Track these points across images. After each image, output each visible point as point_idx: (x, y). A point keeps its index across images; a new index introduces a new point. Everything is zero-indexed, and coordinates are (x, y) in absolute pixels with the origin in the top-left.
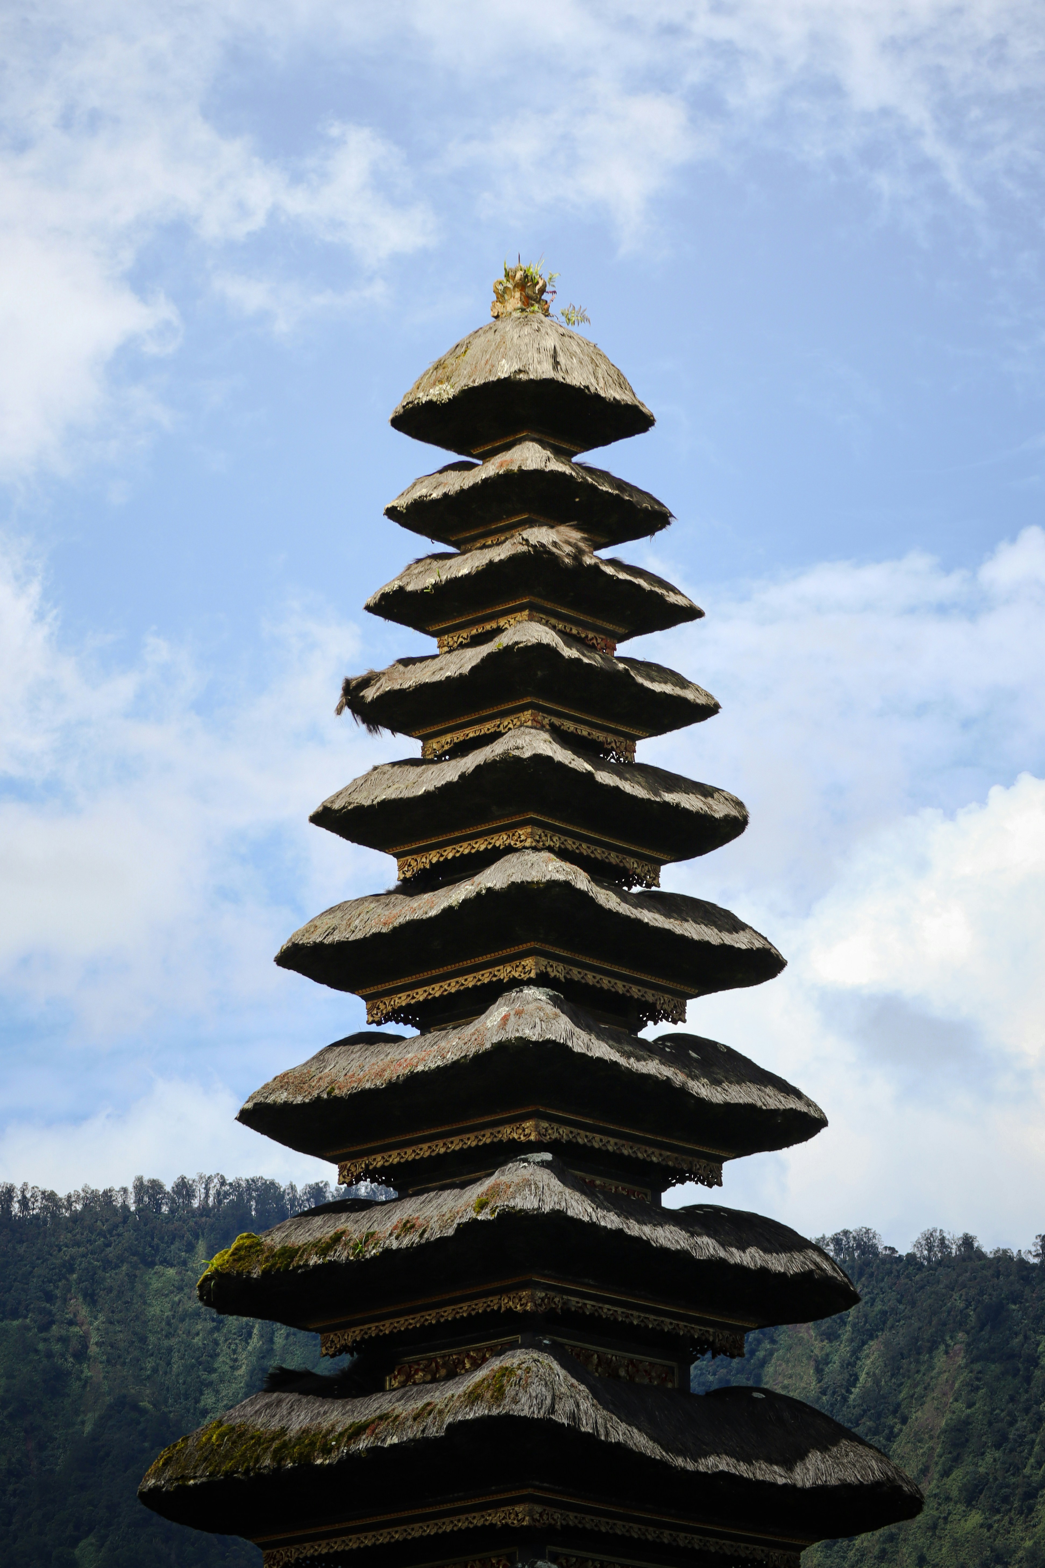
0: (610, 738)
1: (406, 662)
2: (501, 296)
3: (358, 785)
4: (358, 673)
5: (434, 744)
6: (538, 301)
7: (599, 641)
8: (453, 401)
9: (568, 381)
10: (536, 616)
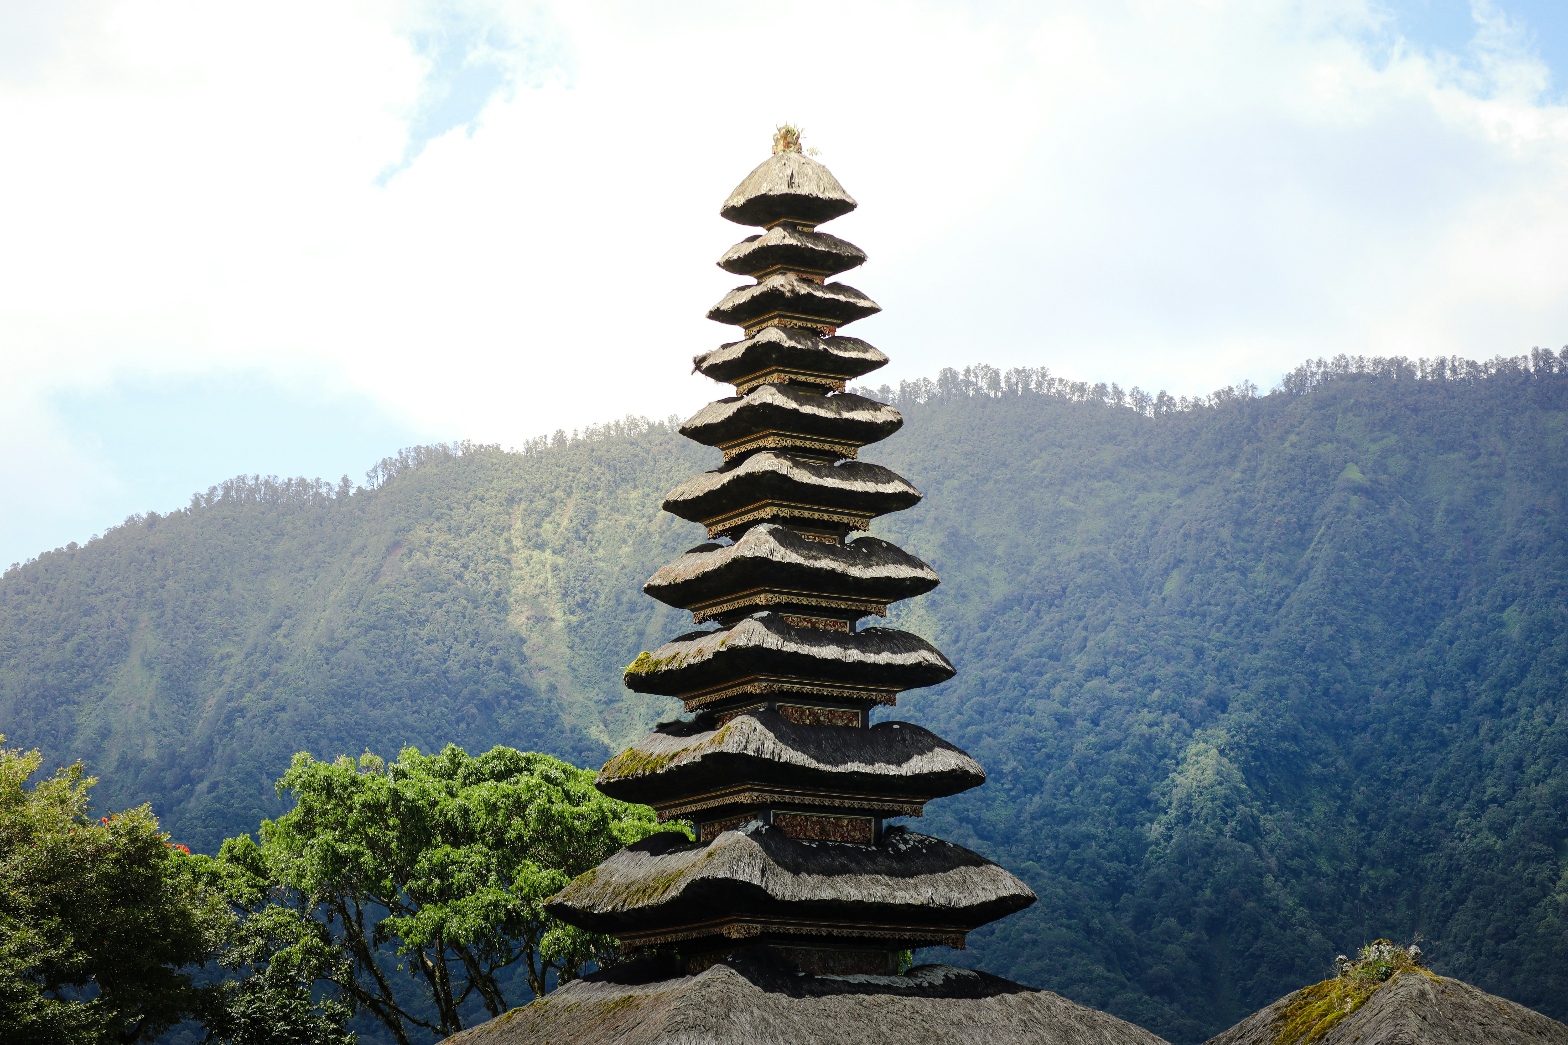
0: (829, 381)
1: (725, 346)
2: (777, 141)
3: (701, 414)
4: (701, 353)
5: (741, 389)
6: (795, 144)
7: (825, 328)
8: (743, 206)
9: (798, 193)
10: (784, 320)
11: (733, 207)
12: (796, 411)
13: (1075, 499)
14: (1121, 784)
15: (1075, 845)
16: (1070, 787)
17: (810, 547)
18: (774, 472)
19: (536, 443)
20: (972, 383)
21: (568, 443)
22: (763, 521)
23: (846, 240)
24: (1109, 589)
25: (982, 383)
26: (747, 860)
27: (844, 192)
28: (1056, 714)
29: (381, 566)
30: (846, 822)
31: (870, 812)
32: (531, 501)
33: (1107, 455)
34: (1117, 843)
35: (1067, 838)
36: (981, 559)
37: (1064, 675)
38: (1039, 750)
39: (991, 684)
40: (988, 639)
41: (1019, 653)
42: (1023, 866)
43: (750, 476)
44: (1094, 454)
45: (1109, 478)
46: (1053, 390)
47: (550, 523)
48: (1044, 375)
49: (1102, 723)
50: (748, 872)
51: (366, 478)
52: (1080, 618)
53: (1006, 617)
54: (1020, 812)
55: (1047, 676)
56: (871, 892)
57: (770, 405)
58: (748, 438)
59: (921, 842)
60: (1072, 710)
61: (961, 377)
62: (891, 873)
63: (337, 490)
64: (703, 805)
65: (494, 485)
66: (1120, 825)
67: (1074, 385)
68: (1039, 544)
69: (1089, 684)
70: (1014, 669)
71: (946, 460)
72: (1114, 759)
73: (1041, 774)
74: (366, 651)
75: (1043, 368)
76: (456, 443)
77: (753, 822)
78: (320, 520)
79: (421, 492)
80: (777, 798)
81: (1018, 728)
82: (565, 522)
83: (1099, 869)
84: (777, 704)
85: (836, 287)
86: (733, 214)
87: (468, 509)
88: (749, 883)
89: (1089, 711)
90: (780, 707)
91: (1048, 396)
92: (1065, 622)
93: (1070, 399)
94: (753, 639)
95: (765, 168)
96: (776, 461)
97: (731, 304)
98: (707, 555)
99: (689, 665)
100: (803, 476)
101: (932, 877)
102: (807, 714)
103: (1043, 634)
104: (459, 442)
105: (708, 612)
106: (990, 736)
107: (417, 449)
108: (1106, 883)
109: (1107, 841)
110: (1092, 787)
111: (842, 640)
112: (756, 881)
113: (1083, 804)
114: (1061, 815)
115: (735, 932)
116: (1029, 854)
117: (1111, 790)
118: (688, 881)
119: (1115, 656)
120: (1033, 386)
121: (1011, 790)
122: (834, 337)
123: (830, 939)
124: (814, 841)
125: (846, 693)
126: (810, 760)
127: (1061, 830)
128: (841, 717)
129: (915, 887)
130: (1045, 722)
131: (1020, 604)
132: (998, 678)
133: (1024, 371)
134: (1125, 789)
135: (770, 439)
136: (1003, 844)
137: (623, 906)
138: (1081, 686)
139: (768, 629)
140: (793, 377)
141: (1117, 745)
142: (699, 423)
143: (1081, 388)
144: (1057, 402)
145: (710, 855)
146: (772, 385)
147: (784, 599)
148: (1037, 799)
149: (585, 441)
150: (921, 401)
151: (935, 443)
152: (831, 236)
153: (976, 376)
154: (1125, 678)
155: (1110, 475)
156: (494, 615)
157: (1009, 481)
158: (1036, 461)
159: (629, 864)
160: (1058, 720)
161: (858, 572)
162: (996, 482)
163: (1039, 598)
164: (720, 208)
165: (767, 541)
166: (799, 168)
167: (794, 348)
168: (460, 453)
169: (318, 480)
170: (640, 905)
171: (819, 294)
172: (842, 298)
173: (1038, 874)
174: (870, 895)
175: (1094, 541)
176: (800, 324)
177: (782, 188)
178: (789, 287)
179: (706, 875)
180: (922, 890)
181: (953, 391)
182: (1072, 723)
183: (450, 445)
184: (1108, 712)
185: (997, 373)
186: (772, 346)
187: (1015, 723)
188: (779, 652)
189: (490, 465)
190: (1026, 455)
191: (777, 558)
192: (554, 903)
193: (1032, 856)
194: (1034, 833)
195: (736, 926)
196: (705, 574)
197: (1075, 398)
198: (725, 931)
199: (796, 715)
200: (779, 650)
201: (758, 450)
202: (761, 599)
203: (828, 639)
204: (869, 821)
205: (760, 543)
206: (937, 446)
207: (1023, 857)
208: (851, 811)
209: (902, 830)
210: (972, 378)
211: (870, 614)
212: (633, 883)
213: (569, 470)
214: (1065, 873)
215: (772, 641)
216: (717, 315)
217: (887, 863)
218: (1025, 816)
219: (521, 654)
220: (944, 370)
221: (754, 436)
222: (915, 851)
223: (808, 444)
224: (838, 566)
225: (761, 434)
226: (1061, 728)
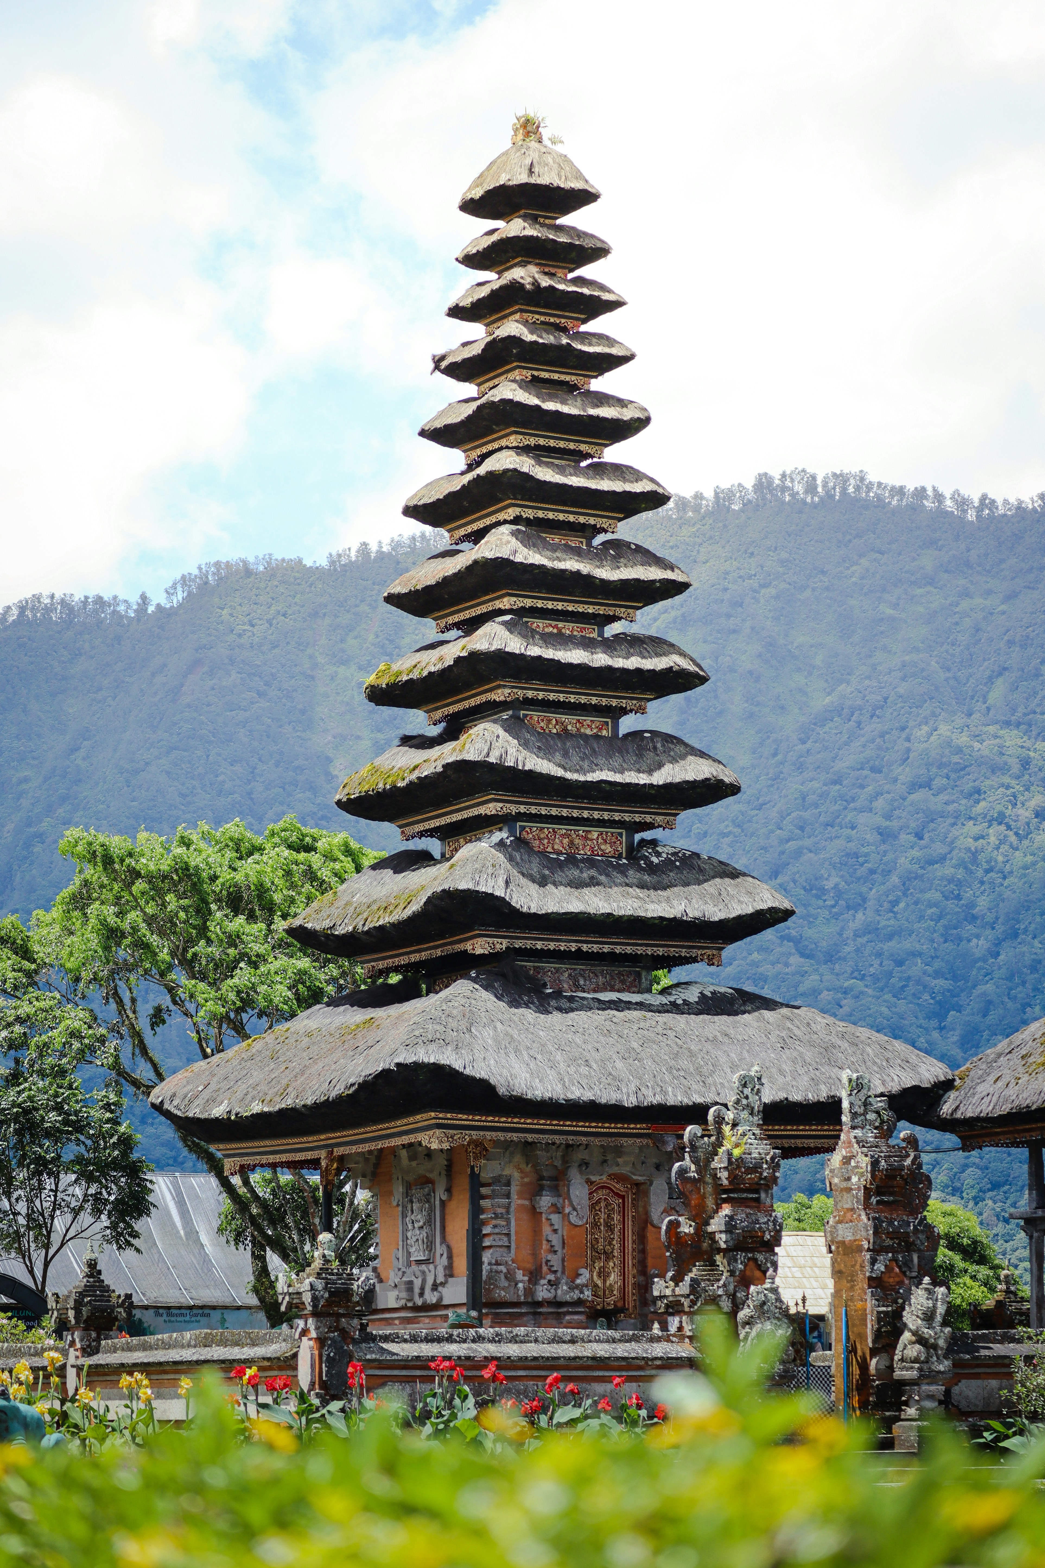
0: (574, 378)
1: (465, 344)
2: (516, 131)
4: (440, 352)
5: (482, 388)
6: (535, 133)
7: (569, 324)
8: (482, 197)
9: (538, 182)
10: (525, 315)
11: (472, 199)
12: (538, 407)
13: (895, 606)
14: (947, 899)
15: (900, 963)
16: (894, 903)
17: (554, 548)
18: (515, 470)
19: (339, 556)
20: (788, 488)
21: (373, 555)
22: (505, 522)
23: (590, 231)
24: (931, 699)
25: (799, 488)
26: (490, 871)
27: (586, 181)
28: (878, 828)
29: (182, 685)
30: (595, 835)
31: (621, 824)
32: (336, 616)
33: (928, 561)
34: (943, 960)
35: (892, 955)
36: (799, 670)
37: (887, 787)
38: (862, 865)
39: (812, 798)
40: (808, 751)
41: (839, 765)
42: (846, 984)
43: (490, 474)
44: (914, 559)
45: (930, 584)
46: (872, 494)
47: (356, 638)
48: (862, 479)
49: (926, 836)
50: (491, 883)
51: (165, 595)
52: (903, 729)
53: (826, 729)
54: (843, 929)
55: (869, 789)
56: (621, 904)
57: (511, 401)
58: (490, 438)
59: (674, 854)
60: (895, 824)
61: (777, 482)
62: (642, 886)
63: (135, 607)
64: (448, 820)
65: (297, 600)
66: (945, 942)
67: (893, 488)
68: (859, 654)
69: (912, 797)
70: (835, 782)
71: (762, 567)
72: (940, 874)
73: (864, 889)
74: (168, 773)
75: (861, 471)
76: (257, 557)
77: (498, 833)
78: (118, 639)
79: (222, 609)
80: (522, 809)
81: (840, 843)
82: (371, 637)
83: (925, 987)
84: (522, 712)
85: (580, 281)
86: (471, 207)
87: (271, 625)
88: (492, 895)
89: (913, 825)
90: (526, 716)
91: (865, 500)
92: (888, 733)
93: (890, 503)
94: (495, 643)
95: (504, 158)
96: (517, 459)
97: (470, 300)
98: (448, 560)
99: (430, 673)
100: (546, 474)
101: (686, 889)
102: (552, 723)
103: (864, 746)
104: (261, 557)
105: (451, 620)
106: (811, 852)
107: (217, 564)
108: (932, 1001)
109: (932, 958)
110: (916, 903)
111: (588, 644)
112: (499, 893)
113: (907, 920)
114: (885, 931)
115: (480, 946)
116: (853, 972)
117: (936, 905)
118: (429, 894)
119: (939, 768)
120: (851, 490)
121: (833, 906)
122: (578, 332)
123: (579, 956)
124: (562, 853)
125: (594, 700)
126: (556, 768)
127: (885, 947)
128: (590, 725)
129: (668, 900)
130: (868, 837)
131: (840, 715)
132: (819, 791)
133: (841, 475)
134: (950, 905)
135: (512, 438)
136: (825, 963)
137: (364, 925)
138: (904, 799)
139: (511, 633)
140: (536, 373)
141: (942, 859)
142: (439, 424)
143: (900, 491)
144: (875, 507)
145: (452, 866)
146: (514, 381)
147: (528, 603)
148: (860, 916)
149: (390, 553)
150: (736, 507)
151: (750, 551)
152: (573, 228)
153: (792, 481)
154: (949, 790)
155: (931, 581)
156: (298, 734)
157: (827, 589)
158: (854, 568)
159: (371, 883)
160: (881, 834)
161: (606, 573)
162: (814, 590)
163: (860, 709)
164: (458, 201)
165: (508, 542)
166: (540, 157)
167: (536, 342)
168: (261, 568)
169: (115, 597)
170: (381, 923)
171: (561, 287)
172: (586, 291)
173: (862, 993)
174: (620, 908)
175: (916, 649)
176: (542, 318)
177: (522, 178)
178: (529, 280)
179: (447, 887)
180: (675, 903)
181: (769, 496)
182: (896, 837)
183: (251, 559)
184: (932, 825)
185: (814, 478)
186: (513, 341)
187: (837, 837)
188: (522, 656)
189: (292, 580)
190: (844, 561)
191: (519, 559)
192: (294, 926)
193: (856, 974)
194: (858, 950)
195: (481, 941)
196: (445, 579)
197: (894, 502)
198: (468, 946)
199: (542, 724)
200: (522, 654)
201: (500, 449)
202: (505, 603)
203: (573, 643)
204: (621, 834)
205: (502, 544)
206: (752, 554)
207: (846, 975)
208: (601, 823)
209: (654, 843)
210: (788, 483)
211: (620, 619)
212: (375, 901)
213: (374, 584)
214: (890, 992)
215: (515, 645)
216: (456, 312)
217: (638, 875)
218: (849, 933)
219: (328, 774)
220: (759, 475)
221: (495, 436)
222: (668, 864)
223: (552, 443)
224: (583, 567)
225: (503, 433)
226: (884, 842)
